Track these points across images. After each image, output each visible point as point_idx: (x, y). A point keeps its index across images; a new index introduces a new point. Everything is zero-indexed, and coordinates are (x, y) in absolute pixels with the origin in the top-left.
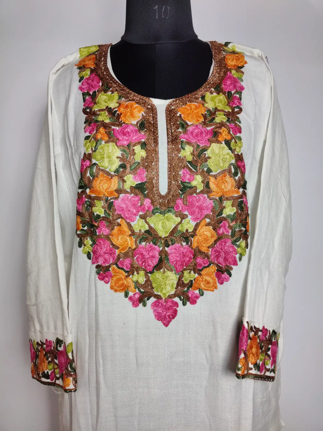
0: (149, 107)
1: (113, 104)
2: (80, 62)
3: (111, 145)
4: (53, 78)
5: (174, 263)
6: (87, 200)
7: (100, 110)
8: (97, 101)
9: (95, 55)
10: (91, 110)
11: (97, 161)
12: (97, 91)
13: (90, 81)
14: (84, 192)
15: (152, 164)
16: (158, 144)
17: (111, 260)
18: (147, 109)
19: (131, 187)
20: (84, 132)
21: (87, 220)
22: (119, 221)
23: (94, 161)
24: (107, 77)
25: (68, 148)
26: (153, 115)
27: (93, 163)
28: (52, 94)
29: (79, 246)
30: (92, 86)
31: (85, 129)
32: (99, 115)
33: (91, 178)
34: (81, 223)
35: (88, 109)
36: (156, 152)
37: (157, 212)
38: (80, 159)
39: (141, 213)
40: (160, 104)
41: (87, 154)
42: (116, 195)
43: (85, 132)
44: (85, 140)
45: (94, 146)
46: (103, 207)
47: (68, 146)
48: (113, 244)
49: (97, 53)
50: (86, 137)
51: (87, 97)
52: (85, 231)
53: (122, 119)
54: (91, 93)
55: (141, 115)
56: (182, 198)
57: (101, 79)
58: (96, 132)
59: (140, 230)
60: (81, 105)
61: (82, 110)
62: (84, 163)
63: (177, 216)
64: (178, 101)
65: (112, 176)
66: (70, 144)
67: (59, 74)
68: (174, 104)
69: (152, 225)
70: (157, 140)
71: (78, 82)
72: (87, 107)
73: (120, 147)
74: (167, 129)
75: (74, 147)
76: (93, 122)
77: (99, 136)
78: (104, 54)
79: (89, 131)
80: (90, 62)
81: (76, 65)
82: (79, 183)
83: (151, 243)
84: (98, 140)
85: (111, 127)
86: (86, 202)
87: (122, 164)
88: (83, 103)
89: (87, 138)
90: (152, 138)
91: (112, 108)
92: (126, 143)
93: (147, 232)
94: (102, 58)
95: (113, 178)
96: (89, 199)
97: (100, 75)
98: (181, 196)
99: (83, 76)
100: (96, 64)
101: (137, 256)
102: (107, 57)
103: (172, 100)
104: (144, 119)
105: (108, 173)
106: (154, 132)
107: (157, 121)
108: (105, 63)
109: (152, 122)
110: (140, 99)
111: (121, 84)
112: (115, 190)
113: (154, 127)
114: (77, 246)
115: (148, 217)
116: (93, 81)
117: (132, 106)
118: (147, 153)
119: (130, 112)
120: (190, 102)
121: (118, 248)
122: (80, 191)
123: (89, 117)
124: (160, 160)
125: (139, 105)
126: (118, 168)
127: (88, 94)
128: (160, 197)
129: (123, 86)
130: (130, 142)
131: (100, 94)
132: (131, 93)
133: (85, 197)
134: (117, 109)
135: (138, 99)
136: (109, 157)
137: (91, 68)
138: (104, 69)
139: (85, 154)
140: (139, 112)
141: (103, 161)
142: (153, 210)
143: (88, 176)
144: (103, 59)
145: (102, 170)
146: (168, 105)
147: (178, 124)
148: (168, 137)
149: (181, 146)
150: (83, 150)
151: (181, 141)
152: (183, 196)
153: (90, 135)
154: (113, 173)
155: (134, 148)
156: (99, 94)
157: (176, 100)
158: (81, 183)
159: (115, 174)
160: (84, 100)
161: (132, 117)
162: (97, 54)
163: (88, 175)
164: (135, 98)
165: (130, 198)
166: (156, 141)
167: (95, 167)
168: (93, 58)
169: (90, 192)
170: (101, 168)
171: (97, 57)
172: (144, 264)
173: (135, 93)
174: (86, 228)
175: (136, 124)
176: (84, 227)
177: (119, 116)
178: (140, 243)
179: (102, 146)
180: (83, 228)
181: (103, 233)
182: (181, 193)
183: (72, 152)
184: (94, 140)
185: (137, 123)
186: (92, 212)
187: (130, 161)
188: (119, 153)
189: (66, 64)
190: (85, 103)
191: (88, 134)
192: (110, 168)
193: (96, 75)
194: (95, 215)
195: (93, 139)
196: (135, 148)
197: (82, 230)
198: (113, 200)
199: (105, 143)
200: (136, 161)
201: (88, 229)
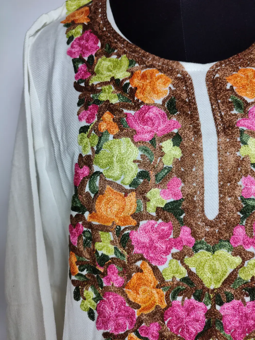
0: (179, 75)
1: (121, 74)
2: (67, 18)
3: (125, 141)
4: (30, 42)
5: (232, 331)
6: (85, 229)
7: (101, 83)
8: (95, 70)
9: (88, 7)
10: (87, 83)
11: (101, 167)
12: (94, 55)
13: (83, 42)
14: (80, 217)
15: (192, 171)
16: (200, 136)
17: (128, 324)
18: (177, 79)
19: (158, 209)
20: (78, 120)
21: (86, 261)
22: (139, 263)
23: (96, 168)
24: (109, 35)
25: (54, 143)
26: (186, 88)
27: (95, 171)
28: (29, 65)
29: (74, 298)
30: (86, 48)
31: (80, 115)
32: (100, 91)
33: (92, 195)
34: (77, 265)
35: (82, 82)
36: (199, 150)
37: (201, 248)
38: (72, 164)
39: (174, 250)
40: (196, 70)
41: (84, 156)
42: (134, 223)
43: (80, 119)
44: (80, 133)
45: (96, 144)
46: (112, 242)
47: (54, 139)
48: (129, 302)
49: (90, 4)
50: (82, 128)
51: (80, 65)
52: (84, 276)
53: (139, 96)
54: (86, 58)
55: (168, 89)
56: (244, 224)
57: (100, 37)
58: (98, 120)
59: (174, 278)
60: (72, 78)
61: (72, 85)
62: (80, 171)
63: (235, 255)
64: (223, 65)
65: (126, 193)
66: (57, 138)
67: (38, 36)
68: (219, 70)
69: (193, 269)
70: (199, 130)
71: (66, 44)
72: (81, 79)
73: (139, 144)
74: (213, 110)
75: (63, 142)
76: (91, 103)
77: (103, 127)
78: (100, 4)
79: (86, 118)
80: (81, 16)
81: (62, 22)
82: (73, 202)
83: (192, 297)
84: (102, 133)
85: (123, 111)
86: (84, 233)
87: (141, 172)
88: (74, 74)
89: (83, 130)
90: (190, 127)
91: (121, 80)
92: (147, 136)
93: (184, 280)
94: (98, 9)
95: (129, 195)
96: (89, 228)
97: (98, 32)
98: (242, 222)
99: (73, 36)
100: (91, 18)
101: (168, 320)
102: (106, 7)
103: (214, 63)
104: (173, 95)
105: (120, 188)
106: (192, 117)
107: (194, 98)
108: (104, 16)
109: (187, 100)
110: (163, 63)
111: (131, 43)
112: (131, 215)
113: (191, 107)
114: (71, 297)
115: (186, 257)
116: (87, 41)
117: (152, 75)
118: (182, 152)
119: (150, 85)
120: (244, 67)
121: (138, 307)
122: (74, 214)
123: (84, 95)
124: (205, 163)
125: (163, 74)
126: (136, 178)
127: (81, 60)
128: (206, 224)
129: (134, 46)
130: (155, 135)
131: (100, 60)
132: (148, 56)
133: (83, 224)
134: (128, 81)
135: (160, 64)
136: (120, 161)
137: (83, 24)
138: (103, 24)
139: (81, 155)
140: (165, 84)
141: (111, 169)
142: (195, 244)
143: (87, 192)
144: (100, 10)
145: (110, 183)
146: (209, 72)
147: (230, 102)
148: (216, 123)
149: (241, 139)
150: (77, 150)
151: (240, 131)
152: (244, 222)
153: (89, 125)
154: (127, 187)
155: (161, 144)
156: (97, 59)
157: (221, 64)
158: (76, 202)
159: (132, 188)
160: (76, 70)
161: (155, 93)
162: (92, 6)
163: (87, 189)
164: (155, 62)
165: (156, 226)
166: (197, 132)
167: (98, 177)
168: (86, 11)
169: (90, 217)
170: (108, 179)
171: (92, 9)
172: (180, 330)
173: (154, 56)
174: (85, 273)
175: (161, 103)
176: (82, 270)
177: (133, 92)
178: (174, 298)
179: (109, 143)
180: (80, 272)
181: (113, 284)
182: (242, 216)
183: (60, 150)
184: (96, 133)
185: (164, 102)
186: (94, 249)
187: (156, 166)
188: (137, 154)
189: (48, 23)
190: (77, 73)
191: (84, 123)
192: (122, 178)
193: (91, 32)
194: (100, 255)
195: (93, 132)
196: (163, 144)
197: (79, 275)
198: (129, 231)
199: (114, 138)
200: (165, 166)
201: (89, 275)
